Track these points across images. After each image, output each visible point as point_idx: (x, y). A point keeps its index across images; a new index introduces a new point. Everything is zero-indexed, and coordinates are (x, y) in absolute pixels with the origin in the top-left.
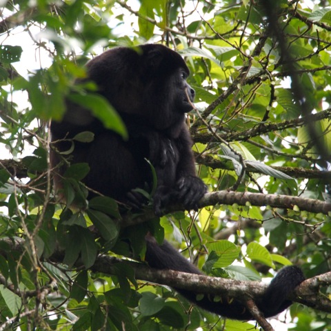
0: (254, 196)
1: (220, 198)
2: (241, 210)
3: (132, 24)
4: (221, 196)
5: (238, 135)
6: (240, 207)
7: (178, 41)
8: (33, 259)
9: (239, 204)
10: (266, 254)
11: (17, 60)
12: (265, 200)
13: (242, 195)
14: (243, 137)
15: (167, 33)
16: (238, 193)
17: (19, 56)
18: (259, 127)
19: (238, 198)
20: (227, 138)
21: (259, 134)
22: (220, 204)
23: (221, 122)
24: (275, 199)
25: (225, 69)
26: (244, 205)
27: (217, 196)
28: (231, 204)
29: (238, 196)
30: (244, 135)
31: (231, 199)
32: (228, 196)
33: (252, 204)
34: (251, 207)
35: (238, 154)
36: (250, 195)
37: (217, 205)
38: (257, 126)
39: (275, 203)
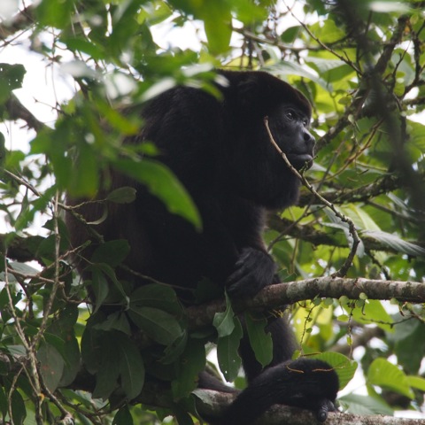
0: (372, 284)
1: (320, 288)
2: (353, 306)
3: (197, 30)
4: (322, 285)
5: (352, 194)
6: (351, 301)
7: (266, 56)
8: (34, 381)
9: (350, 297)
10: (400, 376)
11: (18, 85)
12: (390, 291)
13: (355, 283)
14: (359, 196)
15: (250, 44)
16: (347, 281)
17: (21, 80)
18: (384, 181)
19: (347, 288)
20: (336, 197)
21: (384, 192)
22: (320, 296)
23: (326, 173)
24: (403, 289)
25: (334, 94)
26: (357, 298)
27: (316, 285)
28: (338, 298)
29: (348, 284)
30: (361, 194)
31: (338, 289)
32: (332, 284)
33: (370, 297)
34: (367, 301)
35: (346, 221)
36: (366, 283)
37: (316, 298)
38: (381, 180)
39: (403, 295)
